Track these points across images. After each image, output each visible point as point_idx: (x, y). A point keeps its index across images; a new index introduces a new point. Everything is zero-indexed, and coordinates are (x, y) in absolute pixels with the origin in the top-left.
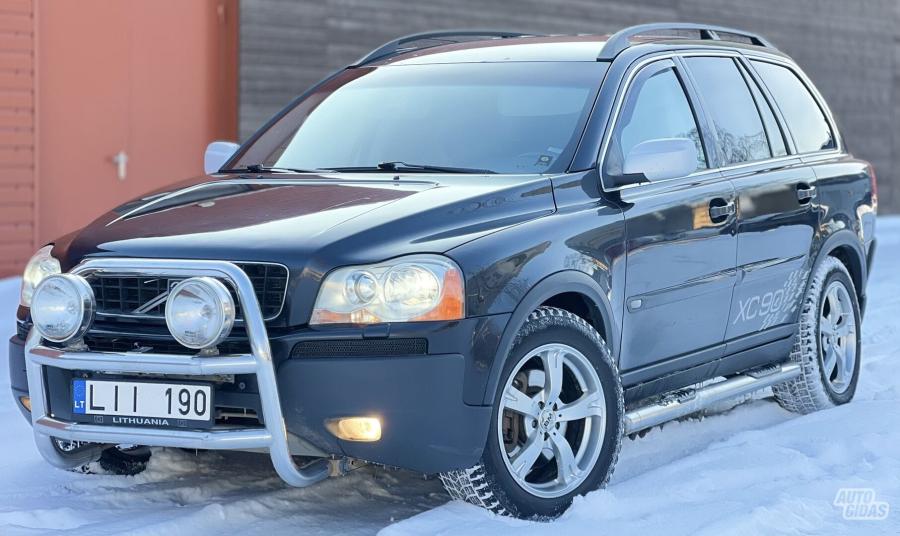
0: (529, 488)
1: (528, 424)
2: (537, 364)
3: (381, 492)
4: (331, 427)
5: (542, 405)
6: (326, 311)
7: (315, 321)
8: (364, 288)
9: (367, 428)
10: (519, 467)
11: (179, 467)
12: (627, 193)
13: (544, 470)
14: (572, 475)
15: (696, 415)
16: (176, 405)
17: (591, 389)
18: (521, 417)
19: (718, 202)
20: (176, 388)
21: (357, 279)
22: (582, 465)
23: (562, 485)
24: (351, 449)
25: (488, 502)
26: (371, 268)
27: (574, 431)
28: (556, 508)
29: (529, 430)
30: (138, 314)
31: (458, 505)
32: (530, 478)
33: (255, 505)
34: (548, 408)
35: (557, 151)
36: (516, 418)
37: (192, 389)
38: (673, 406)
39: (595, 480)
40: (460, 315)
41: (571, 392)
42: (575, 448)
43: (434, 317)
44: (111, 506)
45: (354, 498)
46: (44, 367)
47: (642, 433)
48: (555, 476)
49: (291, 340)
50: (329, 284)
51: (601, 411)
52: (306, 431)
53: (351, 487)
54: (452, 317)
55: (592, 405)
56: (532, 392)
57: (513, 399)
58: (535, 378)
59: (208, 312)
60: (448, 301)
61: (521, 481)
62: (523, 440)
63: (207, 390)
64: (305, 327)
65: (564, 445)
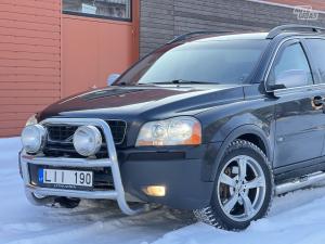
0: (231, 217)
1: (231, 189)
2: (235, 164)
3: (172, 217)
4: (144, 190)
5: (237, 182)
6: (142, 140)
7: (137, 144)
8: (160, 131)
9: (159, 191)
10: (227, 208)
11: (91, 205)
12: (277, 93)
13: (239, 209)
14: (251, 211)
15: (309, 187)
16: (79, 179)
17: (259, 175)
18: (228, 186)
19: (318, 98)
20: (79, 173)
21: (157, 127)
22: (255, 208)
23: (246, 216)
24: (153, 199)
25: (213, 223)
26: (162, 122)
27: (252, 193)
28: (244, 226)
29: (232, 192)
30: (67, 142)
31: (201, 224)
32: (232, 213)
33: (117, 222)
34: (240, 183)
35: (246, 75)
36: (225, 187)
37: (85, 173)
38: (297, 183)
39: (261, 214)
40: (200, 142)
41: (250, 176)
42: (252, 200)
43: (188, 143)
44: (60, 221)
45: (161, 219)
46: (29, 164)
47: (284, 194)
48: (243, 212)
49: (127, 152)
50: (143, 129)
51: (264, 185)
52: (133, 191)
53: (159, 215)
54: (196, 143)
55: (260, 182)
56: (233, 176)
57: (224, 179)
58: (235, 170)
59: (91, 140)
60: (194, 136)
61: (228, 214)
62: (229, 197)
63: (91, 173)
64: (134, 147)
65: (247, 199)
